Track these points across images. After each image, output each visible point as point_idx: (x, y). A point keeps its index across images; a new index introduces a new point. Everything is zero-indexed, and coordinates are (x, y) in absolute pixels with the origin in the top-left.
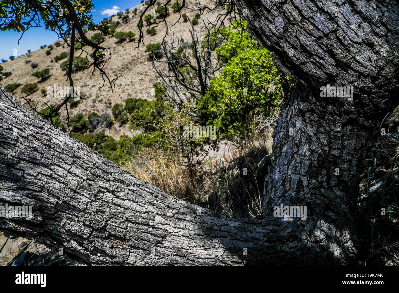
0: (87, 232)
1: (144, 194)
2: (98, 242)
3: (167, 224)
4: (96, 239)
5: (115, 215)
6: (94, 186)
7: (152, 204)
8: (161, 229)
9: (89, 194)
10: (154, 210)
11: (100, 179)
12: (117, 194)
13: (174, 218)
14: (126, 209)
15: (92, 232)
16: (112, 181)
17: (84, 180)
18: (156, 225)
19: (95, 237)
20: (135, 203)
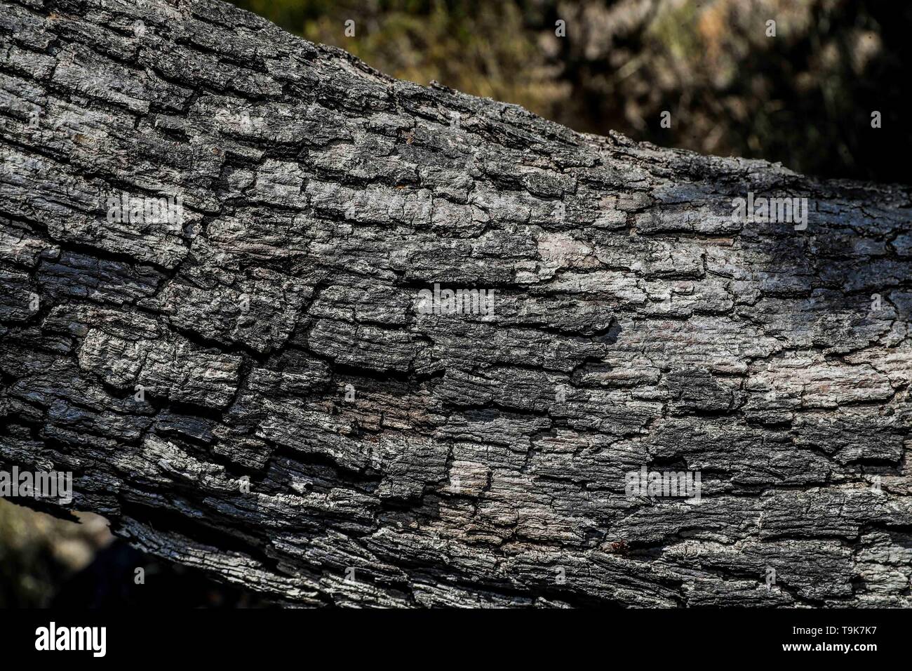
0: (219, 375)
1: (454, 137)
2: (283, 416)
3: (607, 267)
4: (267, 403)
5: (340, 269)
6: (197, 139)
7: (507, 184)
8: (584, 296)
9: (185, 183)
10: (526, 209)
11: (217, 98)
12: (320, 158)
13: (633, 234)
14: (383, 226)
15: (243, 371)
16: (277, 99)
17: (138, 115)
18: (554, 278)
19: (264, 395)
20: (421, 193)
